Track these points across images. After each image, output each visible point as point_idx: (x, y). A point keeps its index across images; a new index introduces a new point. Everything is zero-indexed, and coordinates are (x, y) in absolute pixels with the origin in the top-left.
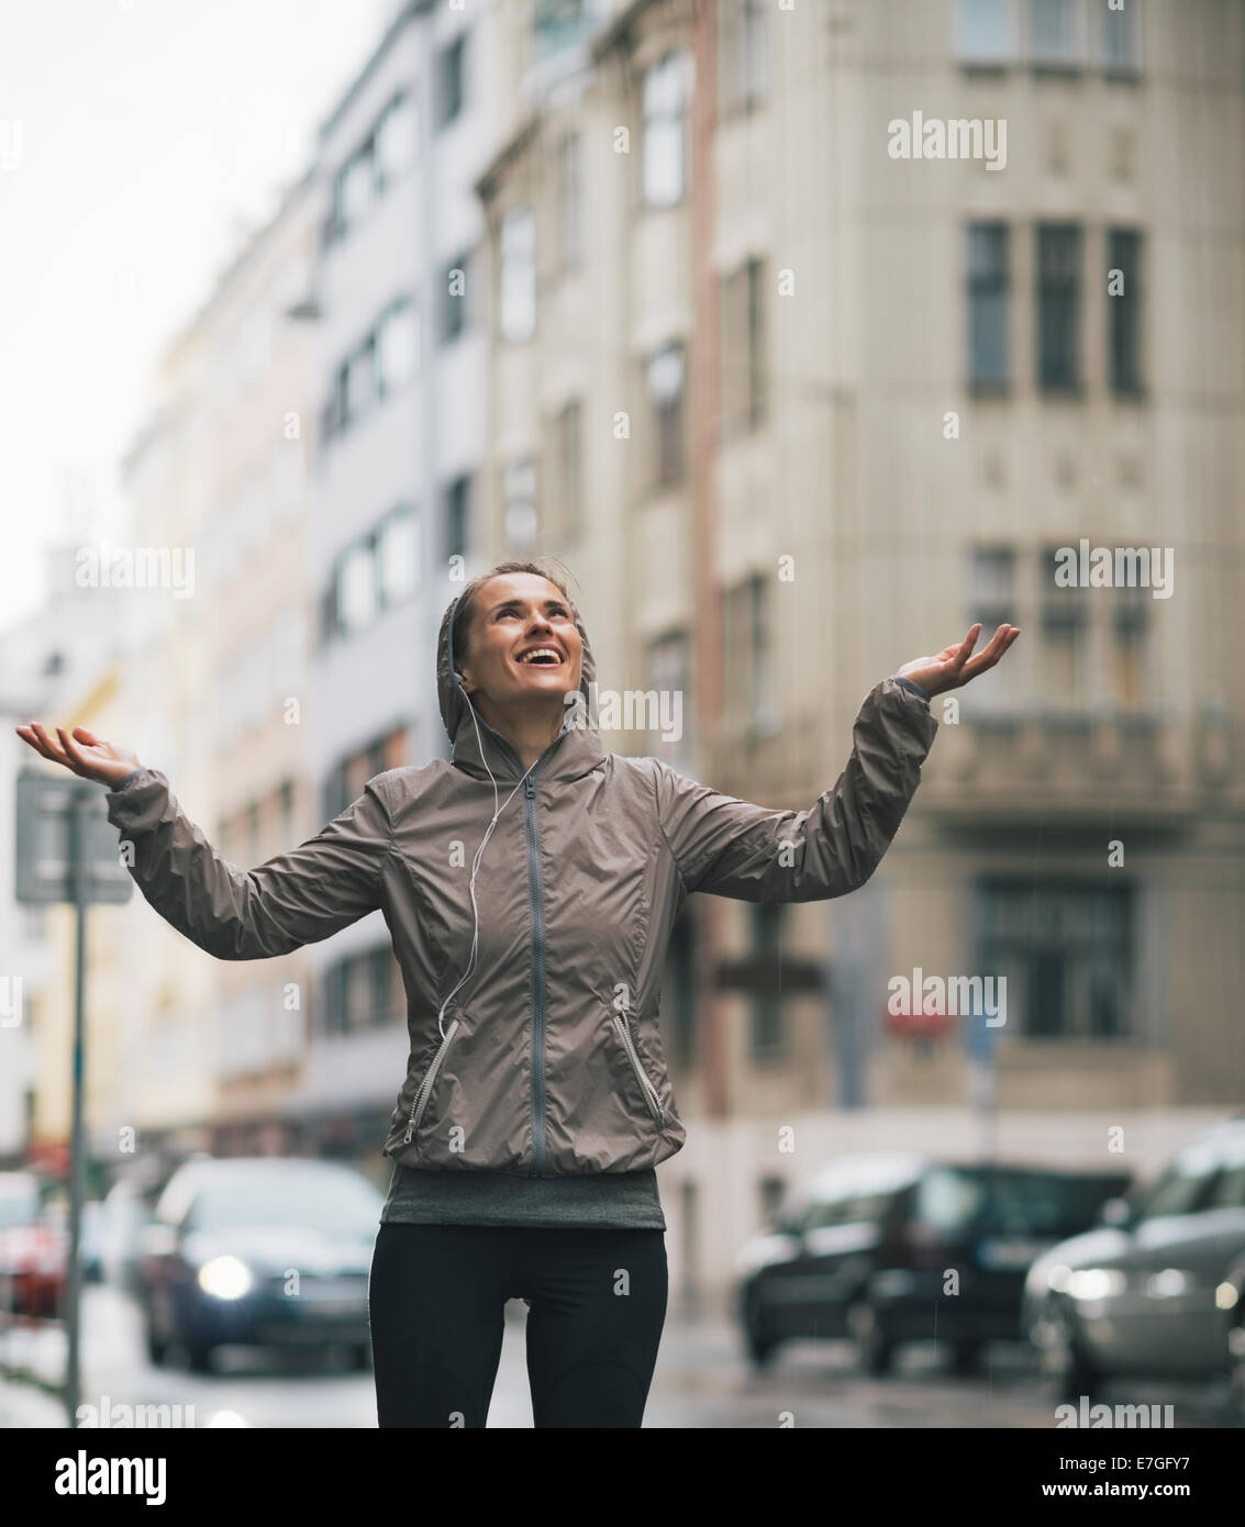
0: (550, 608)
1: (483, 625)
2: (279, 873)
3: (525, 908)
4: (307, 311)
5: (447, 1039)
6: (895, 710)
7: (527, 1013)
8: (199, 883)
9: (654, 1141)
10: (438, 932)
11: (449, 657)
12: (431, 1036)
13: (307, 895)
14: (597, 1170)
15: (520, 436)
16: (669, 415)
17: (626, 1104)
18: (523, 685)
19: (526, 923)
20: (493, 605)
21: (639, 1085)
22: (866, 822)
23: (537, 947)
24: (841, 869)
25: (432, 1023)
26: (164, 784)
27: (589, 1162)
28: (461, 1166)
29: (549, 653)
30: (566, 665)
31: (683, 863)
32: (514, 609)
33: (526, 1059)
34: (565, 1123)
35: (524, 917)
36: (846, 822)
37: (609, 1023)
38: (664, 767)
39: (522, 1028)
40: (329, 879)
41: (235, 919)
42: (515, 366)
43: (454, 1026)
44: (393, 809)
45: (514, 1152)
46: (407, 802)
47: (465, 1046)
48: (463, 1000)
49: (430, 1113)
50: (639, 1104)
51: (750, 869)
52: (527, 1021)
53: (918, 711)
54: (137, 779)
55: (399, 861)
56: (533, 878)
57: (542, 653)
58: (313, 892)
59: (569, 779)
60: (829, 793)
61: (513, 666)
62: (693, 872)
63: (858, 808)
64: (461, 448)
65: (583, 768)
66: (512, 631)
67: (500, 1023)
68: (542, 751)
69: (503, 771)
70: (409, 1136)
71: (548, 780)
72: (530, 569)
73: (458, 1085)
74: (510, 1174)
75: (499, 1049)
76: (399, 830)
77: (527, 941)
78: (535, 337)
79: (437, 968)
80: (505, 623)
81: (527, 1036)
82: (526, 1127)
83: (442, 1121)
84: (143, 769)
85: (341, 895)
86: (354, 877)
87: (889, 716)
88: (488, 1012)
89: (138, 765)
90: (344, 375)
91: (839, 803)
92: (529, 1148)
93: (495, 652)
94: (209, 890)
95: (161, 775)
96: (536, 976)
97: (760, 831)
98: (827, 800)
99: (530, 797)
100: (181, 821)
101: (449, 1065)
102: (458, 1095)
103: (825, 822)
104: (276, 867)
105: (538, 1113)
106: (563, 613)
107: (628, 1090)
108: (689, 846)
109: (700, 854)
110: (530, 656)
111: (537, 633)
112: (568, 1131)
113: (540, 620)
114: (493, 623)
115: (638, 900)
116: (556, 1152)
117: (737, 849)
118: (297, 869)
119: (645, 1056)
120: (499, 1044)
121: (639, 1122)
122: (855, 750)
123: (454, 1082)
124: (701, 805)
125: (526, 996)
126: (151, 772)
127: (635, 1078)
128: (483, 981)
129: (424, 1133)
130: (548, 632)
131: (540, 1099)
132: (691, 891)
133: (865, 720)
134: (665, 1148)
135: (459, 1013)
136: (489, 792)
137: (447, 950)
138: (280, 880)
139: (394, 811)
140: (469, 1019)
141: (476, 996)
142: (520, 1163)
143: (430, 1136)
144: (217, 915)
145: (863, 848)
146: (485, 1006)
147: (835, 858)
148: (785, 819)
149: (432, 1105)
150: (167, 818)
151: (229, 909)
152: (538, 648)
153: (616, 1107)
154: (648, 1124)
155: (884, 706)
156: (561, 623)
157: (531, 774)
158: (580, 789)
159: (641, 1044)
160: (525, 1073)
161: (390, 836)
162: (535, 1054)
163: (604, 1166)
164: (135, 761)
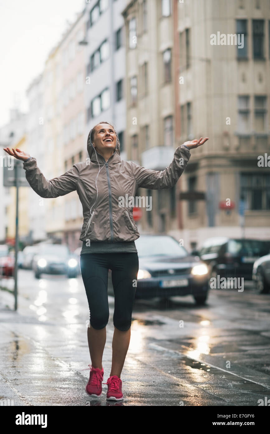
0: (110, 131)
1: (96, 134)
2: (57, 181)
3: (107, 189)
4: (84, 43)
5: (92, 215)
6: (183, 152)
7: (108, 210)
8: (41, 181)
9: (134, 236)
10: (90, 194)
11: (90, 140)
12: (89, 215)
13: (62, 185)
14: (124, 241)
15: (133, 71)
16: (168, 65)
17: (129, 228)
18: (104, 146)
19: (107, 192)
20: (99, 130)
21: (131, 224)
22: (176, 173)
23: (110, 196)
24: (170, 183)
25: (88, 212)
26: (35, 160)
27: (122, 239)
28: (97, 241)
29: (110, 139)
30: (113, 142)
31: (137, 181)
32: (103, 131)
33: (109, 219)
34: (117, 232)
35: (107, 190)
36: (172, 173)
37: (125, 212)
38: (133, 163)
39: (107, 213)
40: (67, 183)
41: (47, 189)
42: (132, 54)
43: (94, 212)
44: (80, 170)
45: (107, 237)
46: (83, 169)
47: (96, 216)
48: (94, 207)
49: (90, 230)
50: (131, 228)
51: (152, 182)
52: (108, 211)
53: (187, 152)
54: (30, 159)
55: (81, 180)
56: (108, 183)
57: (108, 139)
58: (63, 185)
59: (114, 164)
60: (168, 167)
61: (102, 142)
62: (140, 183)
63: (174, 170)
64: (120, 74)
65: (117, 162)
66: (102, 135)
67: (103, 212)
68: (109, 158)
69: (101, 162)
70: (85, 235)
71: (110, 164)
72: (106, 123)
73: (95, 224)
74: (106, 242)
75: (103, 217)
76: (81, 174)
77: (108, 195)
78: (136, 48)
79: (89, 201)
80: (101, 134)
81: (108, 214)
82: (109, 232)
83: (92, 231)
84: (31, 157)
85: (69, 186)
86: (72, 183)
87: (182, 152)
88: (101, 209)
89: (30, 156)
90: (93, 57)
91: (170, 169)
92: (110, 237)
93: (99, 139)
94: (43, 183)
95: (35, 159)
96: (110, 202)
97: (153, 175)
98: (168, 169)
99: (107, 167)
100: (38, 168)
101: (93, 220)
102: (95, 226)
103: (167, 173)
104: (55, 180)
105: (112, 230)
106: (113, 132)
107: (129, 225)
108: (139, 177)
109: (141, 179)
110: (106, 140)
111: (107, 136)
112: (117, 233)
113: (108, 133)
114: (98, 133)
115: (129, 188)
116: (115, 237)
117: (148, 178)
118: (60, 180)
119: (132, 219)
120: (103, 216)
121: (131, 231)
122: (174, 159)
123: (94, 224)
124: (141, 170)
125: (108, 206)
126: (32, 158)
127: (130, 223)
128: (99, 204)
129: (89, 234)
130: (110, 135)
131: (112, 227)
132: (139, 187)
133: (177, 153)
134: (137, 237)
135: (94, 210)
136: (98, 166)
137: (92, 197)
138: (57, 182)
139: (80, 171)
140: (97, 211)
141: (98, 206)
142: (109, 239)
143: (90, 235)
144: (44, 188)
145: (175, 178)
146: (99, 208)
147: (169, 180)
148: (158, 172)
149: (90, 228)
150: (36, 168)
151: (46, 187)
152: (107, 139)
153: (126, 228)
154: (133, 232)
155: (181, 150)
156: (112, 133)
157: (107, 163)
158: (117, 165)
159: (131, 216)
160: (109, 222)
161: (79, 175)
162: (110, 218)
163: (125, 240)
164: (29, 156)
